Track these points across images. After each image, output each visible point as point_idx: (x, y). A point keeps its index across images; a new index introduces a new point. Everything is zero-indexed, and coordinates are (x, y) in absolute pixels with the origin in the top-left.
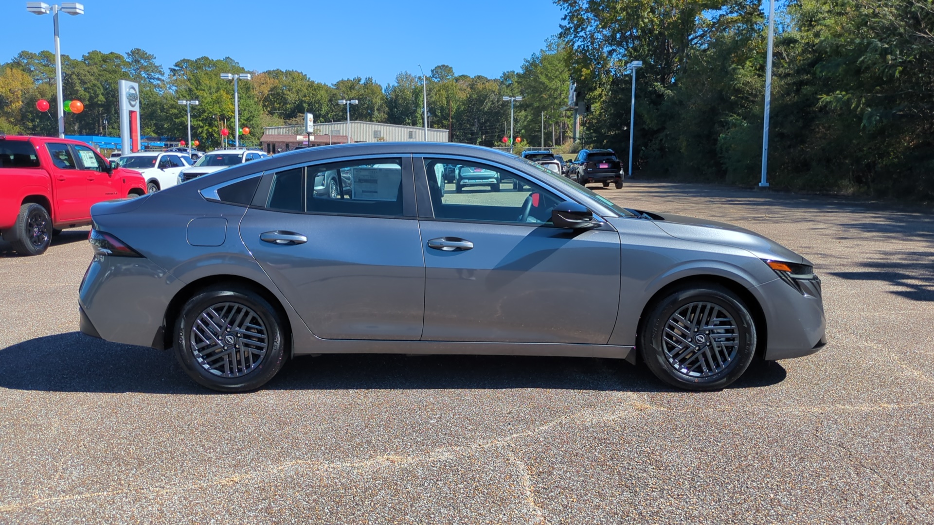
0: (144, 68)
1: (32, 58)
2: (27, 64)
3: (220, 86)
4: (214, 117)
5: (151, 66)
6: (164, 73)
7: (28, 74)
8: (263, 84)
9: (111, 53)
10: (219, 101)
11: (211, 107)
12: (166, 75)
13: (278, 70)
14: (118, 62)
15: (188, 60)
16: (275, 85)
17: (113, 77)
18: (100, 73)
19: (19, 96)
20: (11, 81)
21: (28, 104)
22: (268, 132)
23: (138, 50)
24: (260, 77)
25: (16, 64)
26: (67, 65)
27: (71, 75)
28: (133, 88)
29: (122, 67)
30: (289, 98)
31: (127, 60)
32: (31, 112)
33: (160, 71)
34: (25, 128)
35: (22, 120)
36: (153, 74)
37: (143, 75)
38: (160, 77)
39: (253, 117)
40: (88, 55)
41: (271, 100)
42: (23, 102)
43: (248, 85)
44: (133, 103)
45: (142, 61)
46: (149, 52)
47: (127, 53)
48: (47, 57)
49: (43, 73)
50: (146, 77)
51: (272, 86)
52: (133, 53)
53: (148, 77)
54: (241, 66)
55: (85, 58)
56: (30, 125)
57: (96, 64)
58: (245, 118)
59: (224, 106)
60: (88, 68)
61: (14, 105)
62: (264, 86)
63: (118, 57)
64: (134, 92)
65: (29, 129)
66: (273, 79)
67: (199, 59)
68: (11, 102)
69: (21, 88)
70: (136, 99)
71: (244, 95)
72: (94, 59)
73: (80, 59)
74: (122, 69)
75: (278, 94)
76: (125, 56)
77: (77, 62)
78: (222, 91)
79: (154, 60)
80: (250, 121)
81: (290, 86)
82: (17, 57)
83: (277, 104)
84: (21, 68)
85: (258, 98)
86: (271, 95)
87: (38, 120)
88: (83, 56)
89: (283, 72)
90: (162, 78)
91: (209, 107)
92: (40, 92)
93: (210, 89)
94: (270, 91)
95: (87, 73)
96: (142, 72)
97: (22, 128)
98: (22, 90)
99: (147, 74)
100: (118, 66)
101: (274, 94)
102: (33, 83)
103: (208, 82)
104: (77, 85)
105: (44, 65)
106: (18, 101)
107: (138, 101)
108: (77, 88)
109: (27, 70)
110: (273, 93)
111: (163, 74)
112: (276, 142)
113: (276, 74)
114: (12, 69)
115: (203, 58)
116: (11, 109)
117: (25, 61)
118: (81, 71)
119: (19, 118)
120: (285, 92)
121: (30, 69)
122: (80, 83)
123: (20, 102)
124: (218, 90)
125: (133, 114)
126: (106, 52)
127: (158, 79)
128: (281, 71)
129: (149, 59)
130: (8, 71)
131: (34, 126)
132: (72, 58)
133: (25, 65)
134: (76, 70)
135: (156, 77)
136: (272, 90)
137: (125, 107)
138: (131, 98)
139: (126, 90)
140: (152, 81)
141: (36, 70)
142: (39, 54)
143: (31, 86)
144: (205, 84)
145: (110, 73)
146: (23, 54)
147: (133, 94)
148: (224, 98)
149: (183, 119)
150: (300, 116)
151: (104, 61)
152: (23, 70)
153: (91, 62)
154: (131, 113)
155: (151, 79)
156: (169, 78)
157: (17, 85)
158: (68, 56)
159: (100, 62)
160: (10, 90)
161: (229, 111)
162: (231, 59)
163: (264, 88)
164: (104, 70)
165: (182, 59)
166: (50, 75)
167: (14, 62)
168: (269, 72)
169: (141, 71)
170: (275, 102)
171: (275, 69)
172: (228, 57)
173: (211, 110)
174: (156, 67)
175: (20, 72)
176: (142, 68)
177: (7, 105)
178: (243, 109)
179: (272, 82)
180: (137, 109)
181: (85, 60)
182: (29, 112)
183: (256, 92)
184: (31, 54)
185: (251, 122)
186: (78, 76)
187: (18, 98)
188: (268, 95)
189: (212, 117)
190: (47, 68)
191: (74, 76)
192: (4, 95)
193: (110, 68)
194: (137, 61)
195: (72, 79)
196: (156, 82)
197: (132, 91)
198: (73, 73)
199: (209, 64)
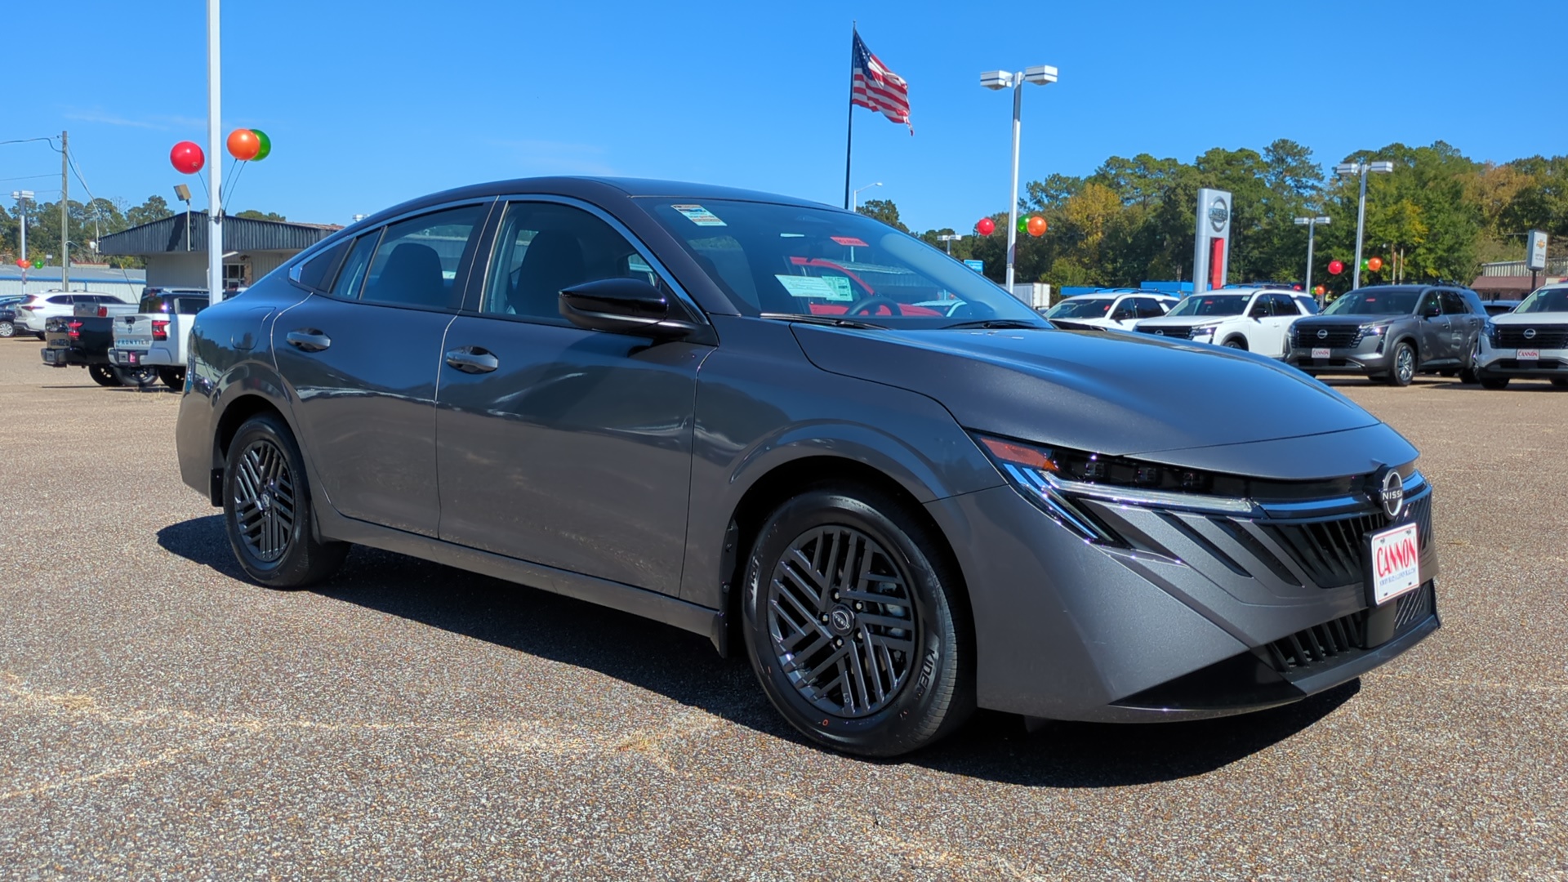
0: (1291, 171)
1: (1123, 166)
2: (1117, 175)
3: (1405, 192)
4: (1384, 246)
5: (1303, 167)
6: (1323, 178)
7: (1115, 191)
8: (1503, 185)
9: (1241, 150)
10: (1398, 218)
11: (1381, 229)
12: (1327, 180)
13: (1536, 157)
14: (1249, 163)
15: (1367, 152)
16: (1527, 185)
17: (1237, 188)
18: (1219, 183)
19: (1099, 225)
20: (1090, 202)
21: (1110, 237)
22: (1491, 272)
23: (1284, 141)
24: (1498, 172)
25: (1101, 177)
26: (1173, 173)
27: (1175, 188)
28: (1222, 201)
29: (1255, 171)
30: (1554, 208)
31: (1265, 160)
32: (1112, 248)
33: (1317, 174)
34: (1103, 272)
35: (1100, 260)
36: (1304, 180)
37: (1289, 181)
38: (1316, 183)
39: (1461, 244)
40: (1204, 156)
41: (1516, 214)
42: (1103, 233)
43: (1458, 188)
44: (1219, 225)
45: (1289, 160)
46: (1302, 144)
47: (1267, 149)
48: (1144, 164)
49: (1136, 188)
50: (1293, 185)
51: (1519, 188)
52: (1275, 146)
53: (1296, 186)
54: (1464, 155)
55: (1200, 161)
56: (1110, 267)
57: (1215, 169)
58: (1446, 247)
59: (1406, 227)
60: (1202, 176)
61: (1090, 239)
62: (1505, 188)
63: (1251, 155)
64: (1222, 207)
65: (1107, 273)
66: (1523, 176)
67: (1386, 149)
68: (1088, 233)
69: (1102, 212)
70: (1224, 220)
71: (1447, 205)
72: (1213, 161)
73: (1192, 163)
74: (1255, 174)
75: (1532, 202)
76: (1262, 153)
77: (1189, 167)
78: (1404, 201)
79: (1309, 157)
80: (1454, 252)
81: (1558, 187)
82: (1102, 166)
83: (1528, 221)
84: (1107, 182)
85: (1490, 211)
86: (1519, 204)
87: (1121, 260)
88: (1198, 158)
89: (1546, 161)
90: (1320, 185)
91: (1377, 229)
92: (1127, 218)
93: (1384, 198)
94: (1515, 198)
95: (1198, 184)
96: (1287, 178)
97: (1099, 272)
98: (1103, 216)
99: (1296, 180)
100: (1250, 170)
101: (1524, 203)
102: (1119, 205)
103: (1382, 187)
104: (1182, 203)
105: (1139, 177)
106: (1096, 233)
107: (1228, 222)
108: (1181, 208)
109: (1114, 185)
110: (1521, 200)
111: (1321, 179)
112: (1502, 289)
113: (1532, 165)
114: (1094, 185)
115: (1393, 146)
116: (1086, 244)
117: (1114, 172)
118: (1190, 182)
119: (1096, 257)
120: (1547, 198)
121: (1119, 183)
122: (1188, 201)
123: (1100, 234)
124: (1400, 197)
125: (1218, 243)
126: (1232, 149)
127: (1313, 187)
128: (1542, 159)
129: (1301, 156)
130: (1089, 186)
131: (1115, 269)
132: (1180, 162)
133: (1113, 178)
134: (1183, 181)
135: (1310, 184)
136: (1520, 195)
137: (1206, 231)
138: (1217, 217)
139: (1209, 203)
140: (1301, 191)
141: (1127, 184)
142: (1134, 159)
143: (1117, 209)
144: (1376, 190)
145: (1234, 182)
146: (1113, 162)
147: (1222, 211)
148: (1408, 212)
149: (1330, 251)
150: (1559, 241)
151: (1229, 163)
152: (1110, 186)
153: (1207, 166)
154: (1214, 242)
155: (1300, 188)
156: (1331, 184)
157: (1097, 209)
158: (1175, 160)
159: (1222, 165)
160: (1088, 216)
161: (1414, 236)
162: (1446, 145)
163: (1504, 191)
164: (1227, 178)
165: (1356, 151)
166: (1146, 190)
167: (1098, 173)
168: (1518, 164)
169: (1285, 176)
170: (1523, 216)
171: (1531, 156)
172: (1441, 142)
173: (1381, 234)
174: (1312, 167)
175: (1104, 188)
176: (1287, 172)
177: (1082, 238)
178: (1442, 230)
179: (1520, 181)
180: (1225, 235)
181: (1199, 164)
182: (1109, 248)
183: (1488, 201)
184: (1123, 160)
185: (1456, 255)
186: (1185, 190)
187: (1097, 227)
188: (1513, 204)
189: (1382, 247)
190: (1142, 180)
191: (1179, 191)
192: (1079, 223)
193: (1235, 175)
194: (1281, 161)
195: (1176, 195)
196: (1307, 193)
197: (1220, 206)
198: (1178, 185)
199: (1404, 155)
